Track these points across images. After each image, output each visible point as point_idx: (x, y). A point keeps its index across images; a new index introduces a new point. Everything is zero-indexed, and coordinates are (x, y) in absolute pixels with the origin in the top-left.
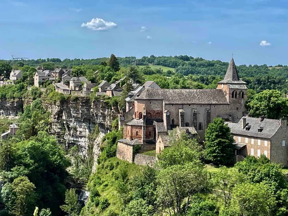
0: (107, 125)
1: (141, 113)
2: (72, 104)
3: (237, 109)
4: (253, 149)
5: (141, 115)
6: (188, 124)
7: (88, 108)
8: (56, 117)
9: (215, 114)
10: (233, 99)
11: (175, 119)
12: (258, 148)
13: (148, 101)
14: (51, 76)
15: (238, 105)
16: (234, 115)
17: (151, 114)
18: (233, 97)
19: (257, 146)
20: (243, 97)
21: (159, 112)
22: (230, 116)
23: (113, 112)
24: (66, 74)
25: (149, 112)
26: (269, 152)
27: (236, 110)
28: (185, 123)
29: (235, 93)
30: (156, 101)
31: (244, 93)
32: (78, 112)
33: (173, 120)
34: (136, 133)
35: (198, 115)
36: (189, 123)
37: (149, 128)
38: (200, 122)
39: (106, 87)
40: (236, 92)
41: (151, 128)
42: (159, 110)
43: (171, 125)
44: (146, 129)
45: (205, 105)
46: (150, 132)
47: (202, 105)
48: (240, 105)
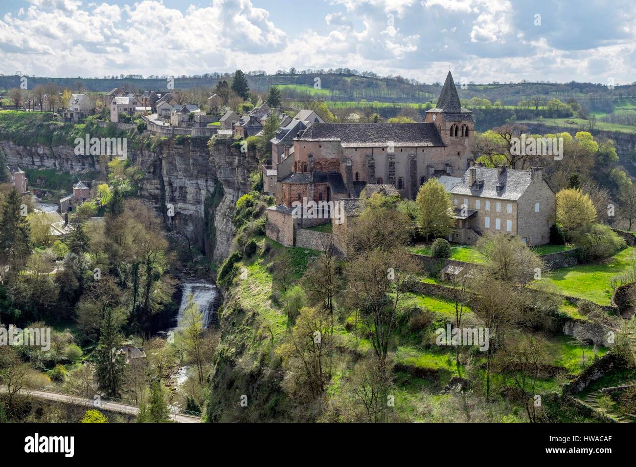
0: (238, 182)
1: (305, 164)
2: (177, 148)
3: (459, 154)
4: (489, 218)
5: (306, 166)
6: (382, 179)
7: (204, 155)
8: (152, 170)
9: (423, 163)
10: (452, 138)
11: (360, 172)
12: (496, 217)
13: (317, 143)
14: (138, 103)
15: (459, 148)
16: (454, 165)
17: (321, 164)
18: (451, 135)
19: (496, 212)
20: (467, 135)
21: (335, 161)
22: (447, 165)
23: (248, 162)
24: (162, 100)
25: (317, 161)
26: (515, 222)
27: (457, 156)
28: (376, 177)
29: (454, 129)
30: (330, 143)
31: (470, 128)
32: (187, 162)
33: (357, 174)
34: (297, 196)
35: (396, 164)
36: (383, 177)
37: (319, 188)
38: (400, 176)
39: (234, 121)
40: (457, 127)
41: (323, 186)
42: (333, 157)
43: (354, 182)
44: (314, 190)
45: (408, 149)
46: (321, 194)
47: (403, 149)
48: (462, 147)
